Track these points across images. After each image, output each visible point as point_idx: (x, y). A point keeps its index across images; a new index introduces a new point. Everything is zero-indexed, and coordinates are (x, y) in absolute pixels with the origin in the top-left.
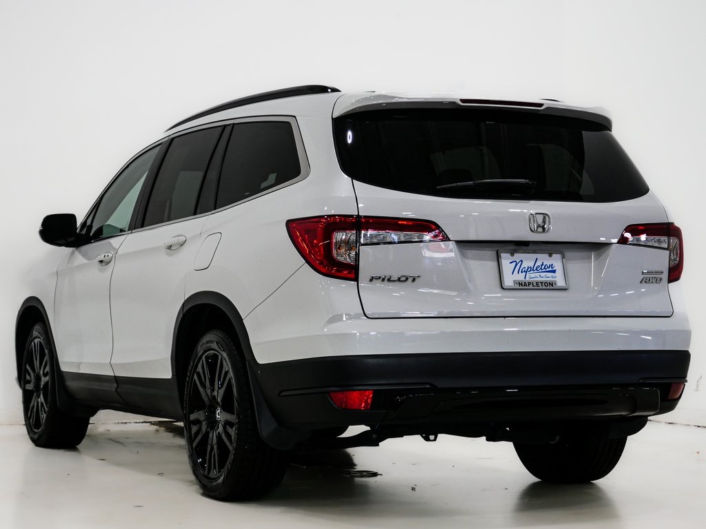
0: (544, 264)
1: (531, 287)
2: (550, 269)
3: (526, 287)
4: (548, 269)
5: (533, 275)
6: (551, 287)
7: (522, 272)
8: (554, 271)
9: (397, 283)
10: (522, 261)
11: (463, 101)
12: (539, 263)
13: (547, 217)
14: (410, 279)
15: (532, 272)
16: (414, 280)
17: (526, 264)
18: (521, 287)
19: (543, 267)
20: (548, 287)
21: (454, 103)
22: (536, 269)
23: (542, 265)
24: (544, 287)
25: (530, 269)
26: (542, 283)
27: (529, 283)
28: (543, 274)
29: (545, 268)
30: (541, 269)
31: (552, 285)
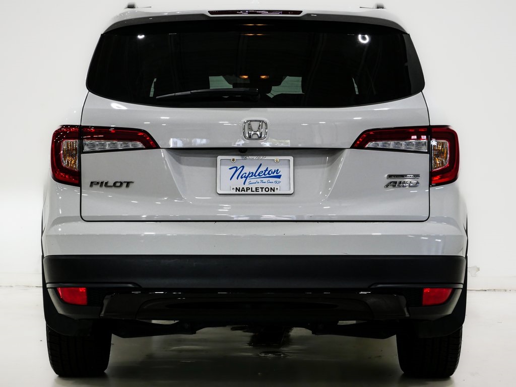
0: (269, 169)
1: (249, 192)
2: (275, 174)
3: (243, 192)
4: (272, 175)
5: (253, 181)
6: (272, 192)
7: (242, 178)
8: (279, 177)
9: (113, 188)
10: (243, 167)
11: (211, 12)
12: (262, 169)
13: (264, 124)
14: (125, 185)
15: (254, 177)
16: (127, 186)
17: (247, 170)
18: (238, 192)
19: (267, 172)
20: (269, 192)
21: (203, 15)
22: (259, 175)
23: (267, 170)
24: (264, 192)
25: (252, 174)
26: (262, 188)
27: (248, 189)
28: (265, 180)
29: (269, 174)
30: (264, 174)
31: (274, 191)
